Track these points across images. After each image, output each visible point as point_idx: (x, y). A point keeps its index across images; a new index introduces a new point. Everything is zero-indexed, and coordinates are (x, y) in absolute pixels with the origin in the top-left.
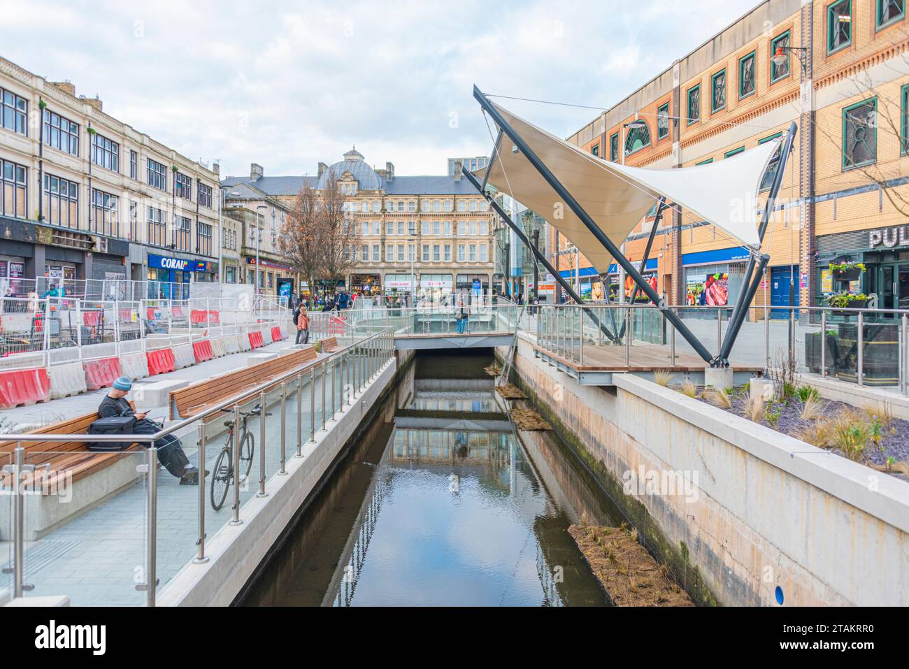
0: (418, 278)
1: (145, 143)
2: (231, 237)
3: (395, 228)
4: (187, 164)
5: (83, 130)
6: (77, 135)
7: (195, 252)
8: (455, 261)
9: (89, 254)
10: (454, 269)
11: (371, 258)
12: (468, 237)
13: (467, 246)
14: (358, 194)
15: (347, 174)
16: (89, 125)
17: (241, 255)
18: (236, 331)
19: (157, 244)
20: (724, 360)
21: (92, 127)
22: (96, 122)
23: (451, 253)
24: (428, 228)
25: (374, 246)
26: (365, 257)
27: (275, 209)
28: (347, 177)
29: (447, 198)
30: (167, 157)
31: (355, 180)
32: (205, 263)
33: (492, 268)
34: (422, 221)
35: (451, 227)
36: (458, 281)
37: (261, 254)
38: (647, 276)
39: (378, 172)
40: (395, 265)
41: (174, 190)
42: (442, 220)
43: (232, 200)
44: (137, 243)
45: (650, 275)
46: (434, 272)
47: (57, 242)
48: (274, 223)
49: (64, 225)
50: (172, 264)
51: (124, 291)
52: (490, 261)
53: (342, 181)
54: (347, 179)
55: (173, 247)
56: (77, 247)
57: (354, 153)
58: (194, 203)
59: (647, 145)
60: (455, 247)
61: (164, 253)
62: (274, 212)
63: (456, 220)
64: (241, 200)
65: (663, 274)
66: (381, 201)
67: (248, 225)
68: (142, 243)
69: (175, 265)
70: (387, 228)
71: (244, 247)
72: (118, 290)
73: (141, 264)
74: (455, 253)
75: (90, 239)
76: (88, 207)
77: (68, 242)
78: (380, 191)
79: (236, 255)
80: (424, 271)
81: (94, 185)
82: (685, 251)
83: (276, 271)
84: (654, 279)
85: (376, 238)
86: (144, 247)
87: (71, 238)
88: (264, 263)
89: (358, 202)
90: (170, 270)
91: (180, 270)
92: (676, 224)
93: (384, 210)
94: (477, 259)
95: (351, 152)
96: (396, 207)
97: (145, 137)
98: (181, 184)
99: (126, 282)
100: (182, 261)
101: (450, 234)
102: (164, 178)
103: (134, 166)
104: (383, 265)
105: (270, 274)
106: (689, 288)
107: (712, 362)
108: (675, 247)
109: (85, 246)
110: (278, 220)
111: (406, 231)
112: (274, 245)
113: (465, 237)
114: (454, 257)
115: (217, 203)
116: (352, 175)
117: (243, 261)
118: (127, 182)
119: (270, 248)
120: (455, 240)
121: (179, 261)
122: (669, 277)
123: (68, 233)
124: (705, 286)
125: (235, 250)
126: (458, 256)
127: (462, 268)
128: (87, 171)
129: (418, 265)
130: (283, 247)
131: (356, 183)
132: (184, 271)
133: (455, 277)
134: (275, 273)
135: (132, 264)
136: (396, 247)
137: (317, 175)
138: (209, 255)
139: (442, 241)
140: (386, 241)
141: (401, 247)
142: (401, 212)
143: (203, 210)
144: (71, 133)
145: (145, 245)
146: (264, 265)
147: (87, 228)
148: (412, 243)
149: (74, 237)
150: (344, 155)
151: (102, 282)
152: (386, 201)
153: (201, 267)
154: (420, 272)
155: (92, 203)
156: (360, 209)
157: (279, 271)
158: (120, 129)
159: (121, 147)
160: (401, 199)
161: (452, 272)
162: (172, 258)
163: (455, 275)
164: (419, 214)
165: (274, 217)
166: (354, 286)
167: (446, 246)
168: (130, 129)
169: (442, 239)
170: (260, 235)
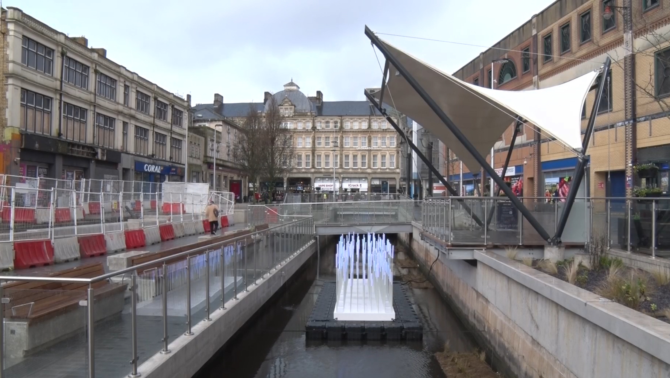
0: (341, 181)
1: (135, 79)
2: (196, 149)
3: (323, 141)
4: (165, 94)
5: (91, 71)
6: (87, 74)
7: (169, 160)
8: (369, 168)
9: (93, 161)
10: (369, 174)
11: (303, 166)
12: (380, 149)
13: (379, 156)
14: (295, 116)
15: (286, 100)
16: (96, 67)
17: (204, 162)
18: (193, 218)
19: (142, 154)
20: (558, 239)
21: (98, 68)
22: (100, 65)
23: (367, 161)
24: (349, 142)
25: (306, 156)
26: (299, 164)
27: (230, 127)
28: (286, 102)
29: (364, 118)
30: (150, 89)
31: (292, 105)
32: (176, 168)
33: (398, 173)
34: (344, 136)
35: (367, 141)
36: (373, 183)
37: (219, 162)
38: (515, 178)
39: (310, 99)
40: (323, 170)
41: (154, 114)
42: (360, 136)
43: (198, 121)
44: (127, 153)
45: (518, 178)
46: (353, 176)
47: (70, 152)
48: (228, 137)
49: (76, 140)
50: (152, 169)
51: (117, 189)
52: (398, 168)
53: (282, 105)
54: (286, 105)
55: (153, 155)
56: (85, 156)
57: (292, 84)
58: (169, 123)
59: (514, 78)
60: (369, 156)
61: (146, 160)
62: (229, 130)
63: (371, 135)
64: (205, 121)
65: (527, 177)
66: (312, 121)
67: (209, 139)
68: (131, 153)
69: (154, 169)
70: (316, 142)
71: (206, 156)
72: (112, 188)
73: (129, 169)
74: (369, 161)
75: (94, 150)
76: (93, 126)
77: (78, 152)
78: (311, 113)
79: (199, 162)
80: (345, 176)
81: (98, 110)
82: (544, 159)
83: (229, 175)
84: (521, 182)
85: (308, 149)
86: (132, 156)
87: (81, 149)
88: (220, 168)
89: (294, 121)
90: (151, 173)
91: (158, 174)
92: (536, 139)
93: (314, 128)
94: (387, 165)
95: (289, 83)
96: (324, 125)
97: (135, 75)
98: (160, 109)
99: (119, 182)
100: (159, 167)
101: (366, 147)
102: (148, 105)
103: (126, 96)
104: (313, 170)
105: (225, 177)
106: (547, 188)
107: (549, 240)
108: (536, 156)
109: (90, 155)
110: (232, 136)
111: (332, 145)
112: (228, 155)
113: (378, 149)
114: (369, 164)
115: (186, 123)
116: (290, 101)
117: (205, 167)
118: (121, 108)
119: (225, 157)
120: (370, 151)
121: (157, 167)
122: (531, 179)
123: (79, 146)
124: (558, 187)
125: (199, 159)
126: (372, 164)
127: (375, 173)
128: (93, 101)
129: (340, 171)
130: (235, 156)
131: (293, 107)
132: (160, 174)
133: (369, 180)
134: (229, 176)
135: (124, 169)
136: (323, 156)
137: (263, 101)
138: (179, 162)
139: (359, 152)
140: (316, 152)
141: (327, 156)
142: (327, 129)
143: (176, 129)
144: (83, 73)
145: (132, 154)
146: (220, 170)
147: (92, 142)
148: (336, 153)
149: (83, 149)
150: (284, 86)
151: (101, 181)
152: (316, 121)
153: (173, 171)
154: (342, 176)
155: (96, 124)
156: (295, 127)
157: (232, 175)
158: (117, 69)
159: (118, 83)
160: (327, 119)
161: (367, 176)
162: (152, 164)
163: (369, 178)
164: (342, 130)
165: (229, 133)
166: (290, 187)
167: (362, 156)
168: (124, 69)
169: (360, 150)
170: (218, 147)
